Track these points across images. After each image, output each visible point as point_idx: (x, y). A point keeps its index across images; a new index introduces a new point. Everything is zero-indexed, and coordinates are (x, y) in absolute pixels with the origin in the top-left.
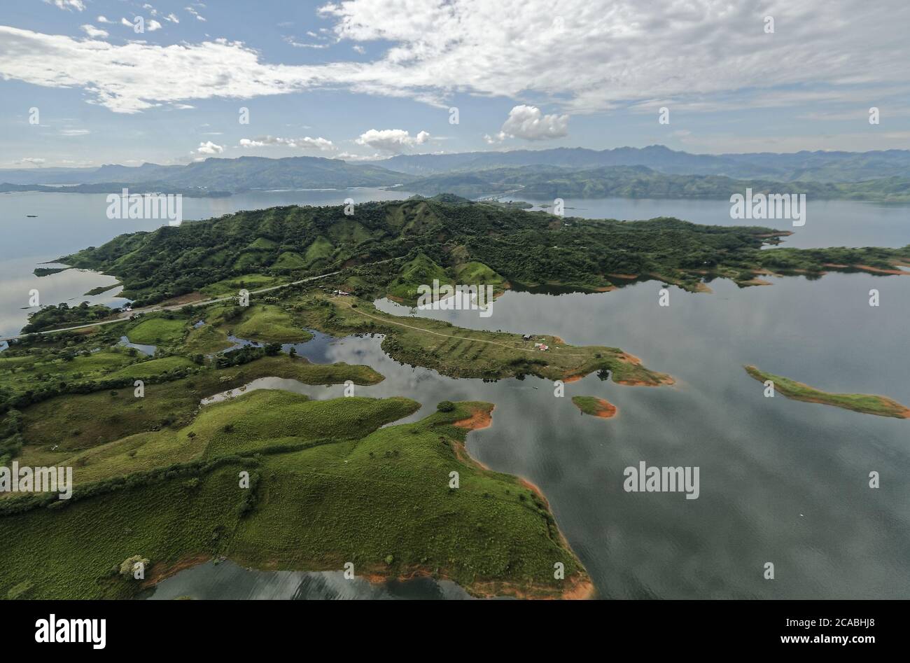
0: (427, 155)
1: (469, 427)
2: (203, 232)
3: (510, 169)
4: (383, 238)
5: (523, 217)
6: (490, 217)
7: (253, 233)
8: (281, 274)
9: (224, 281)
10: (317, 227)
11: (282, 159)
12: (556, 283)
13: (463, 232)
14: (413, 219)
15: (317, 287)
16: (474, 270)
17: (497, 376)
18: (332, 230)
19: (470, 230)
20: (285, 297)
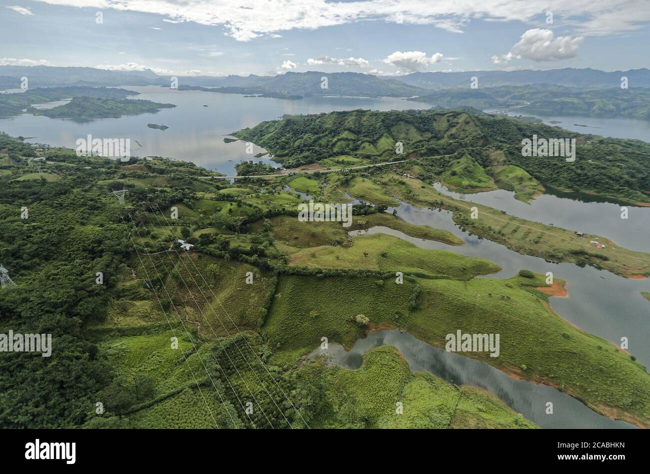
0: (437, 72)
1: (550, 293)
2: (311, 124)
3: (515, 87)
4: (430, 139)
5: (548, 132)
6: (520, 129)
7: (342, 128)
8: (365, 157)
9: (331, 158)
10: (384, 126)
11: (333, 74)
12: (592, 192)
13: (497, 140)
14: (456, 126)
15: (391, 169)
16: (511, 172)
17: (560, 260)
18: (394, 129)
19: (502, 139)
20: (372, 174)
